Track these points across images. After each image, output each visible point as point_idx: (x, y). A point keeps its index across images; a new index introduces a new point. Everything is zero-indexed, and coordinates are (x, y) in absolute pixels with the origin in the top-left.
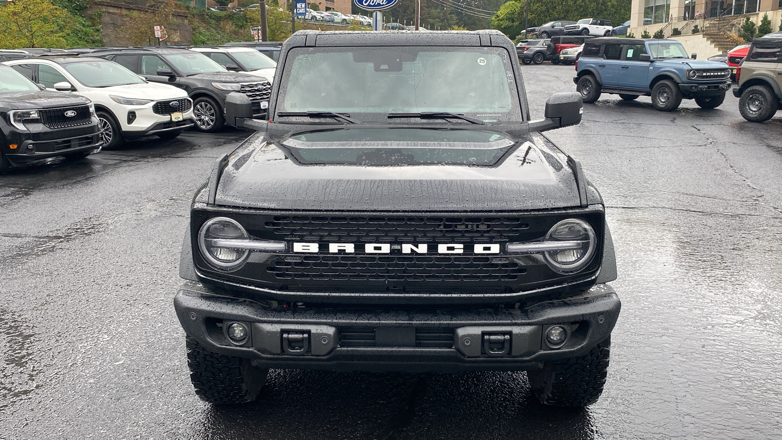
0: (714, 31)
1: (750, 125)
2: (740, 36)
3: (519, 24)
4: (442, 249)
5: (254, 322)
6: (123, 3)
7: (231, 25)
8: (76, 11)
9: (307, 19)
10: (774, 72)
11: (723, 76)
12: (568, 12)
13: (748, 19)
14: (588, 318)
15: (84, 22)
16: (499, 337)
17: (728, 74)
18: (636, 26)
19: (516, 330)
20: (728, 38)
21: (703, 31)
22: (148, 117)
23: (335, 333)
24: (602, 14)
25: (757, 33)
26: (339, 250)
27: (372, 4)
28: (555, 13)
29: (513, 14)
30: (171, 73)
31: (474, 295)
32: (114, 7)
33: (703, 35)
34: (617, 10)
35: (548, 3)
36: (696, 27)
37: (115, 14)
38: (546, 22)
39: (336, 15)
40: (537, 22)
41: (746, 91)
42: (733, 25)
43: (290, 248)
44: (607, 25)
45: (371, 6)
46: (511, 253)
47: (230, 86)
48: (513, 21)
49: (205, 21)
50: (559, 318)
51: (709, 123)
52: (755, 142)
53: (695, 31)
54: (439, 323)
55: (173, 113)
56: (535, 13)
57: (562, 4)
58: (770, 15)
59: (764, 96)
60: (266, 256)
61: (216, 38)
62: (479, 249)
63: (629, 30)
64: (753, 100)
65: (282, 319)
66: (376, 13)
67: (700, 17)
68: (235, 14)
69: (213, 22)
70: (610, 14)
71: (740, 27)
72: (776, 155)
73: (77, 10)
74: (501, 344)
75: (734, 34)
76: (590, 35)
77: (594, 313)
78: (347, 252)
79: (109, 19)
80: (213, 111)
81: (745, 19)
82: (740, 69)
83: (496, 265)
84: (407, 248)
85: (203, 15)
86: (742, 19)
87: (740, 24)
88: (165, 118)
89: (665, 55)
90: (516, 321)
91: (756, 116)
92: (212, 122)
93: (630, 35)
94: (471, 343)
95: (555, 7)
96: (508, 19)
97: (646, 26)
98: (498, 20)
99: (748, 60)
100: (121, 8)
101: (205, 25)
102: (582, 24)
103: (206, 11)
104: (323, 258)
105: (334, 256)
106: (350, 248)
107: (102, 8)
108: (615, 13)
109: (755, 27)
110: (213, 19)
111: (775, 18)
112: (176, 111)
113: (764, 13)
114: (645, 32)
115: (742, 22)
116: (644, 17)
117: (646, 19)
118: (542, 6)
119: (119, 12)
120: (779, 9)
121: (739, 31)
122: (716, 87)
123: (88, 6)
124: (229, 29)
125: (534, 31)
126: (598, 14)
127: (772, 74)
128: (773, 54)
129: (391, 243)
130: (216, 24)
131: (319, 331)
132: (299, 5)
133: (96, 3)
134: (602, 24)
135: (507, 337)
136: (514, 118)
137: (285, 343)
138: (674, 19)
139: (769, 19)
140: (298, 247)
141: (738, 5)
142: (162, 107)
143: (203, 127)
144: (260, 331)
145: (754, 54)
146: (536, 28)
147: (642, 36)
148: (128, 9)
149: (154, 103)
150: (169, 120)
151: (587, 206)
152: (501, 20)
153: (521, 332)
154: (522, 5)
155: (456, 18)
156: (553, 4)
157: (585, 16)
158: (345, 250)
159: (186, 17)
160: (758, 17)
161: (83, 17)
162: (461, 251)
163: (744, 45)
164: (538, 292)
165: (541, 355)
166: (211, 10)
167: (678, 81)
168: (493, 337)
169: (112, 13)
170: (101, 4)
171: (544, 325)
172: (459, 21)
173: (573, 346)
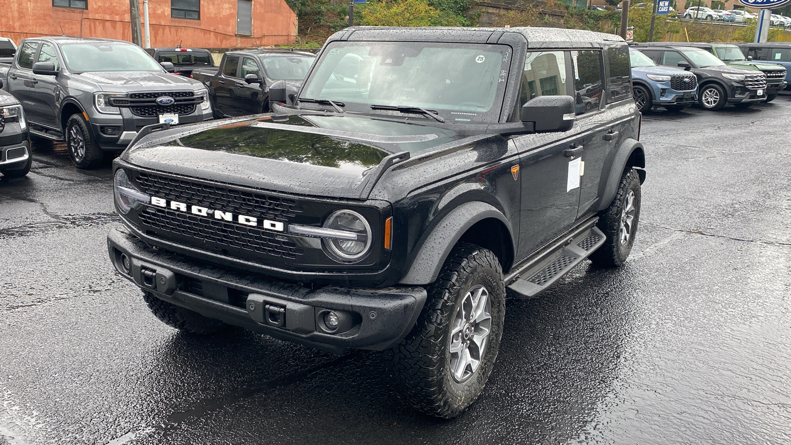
4: (242, 219)
6: (503, 4)
7: (610, 25)
8: (460, 12)
9: (700, 19)
14: (357, 310)
15: (464, 22)
16: (276, 309)
19: (290, 305)
23: (171, 278)
26: (177, 208)
27: (760, 1)
32: (494, 7)
37: (493, 14)
43: (150, 200)
45: (758, 3)
46: (292, 233)
49: (583, 21)
54: (236, 286)
60: (138, 204)
62: (267, 224)
65: (144, 258)
66: (763, 12)
69: (592, 21)
73: (460, 10)
74: (273, 315)
77: (365, 307)
78: (181, 210)
79: (487, 19)
83: (279, 242)
84: (218, 214)
85: (582, 14)
90: (292, 297)
94: (255, 308)
100: (500, 8)
101: (581, 25)
103: (587, 10)
104: (168, 213)
105: (174, 212)
106: (183, 207)
107: (483, 8)
110: (592, 18)
119: (498, 12)
123: (470, 7)
124: (608, 29)
130: (594, 24)
131: (161, 273)
132: (661, 4)
133: (477, 4)
135: (282, 310)
136: (490, 119)
137: (143, 278)
140: (154, 201)
148: (506, 9)
151: (364, 200)
153: (293, 308)
158: (180, 208)
159: (563, 16)
161: (464, 17)
162: (255, 224)
164: (316, 275)
165: (316, 335)
166: (598, 10)
168: (272, 308)
169: (491, 13)
170: (482, 4)
171: (316, 307)
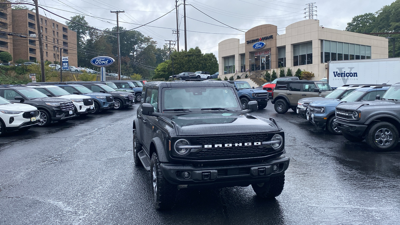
0: (254, 77)
1: (280, 115)
2: (265, 79)
3: (168, 73)
4: (246, 144)
5: (193, 171)
7: (14, 73)
10: (286, 94)
11: (266, 96)
12: (190, 68)
13: (267, 72)
14: (283, 163)
17: (268, 95)
18: (221, 75)
19: (266, 167)
20: (260, 80)
21: (250, 77)
22: (20, 120)
23: (217, 172)
24: (204, 69)
25: (271, 77)
26: (218, 146)
27: (100, 63)
28: (184, 69)
29: (165, 68)
30: (22, 98)
31: (255, 158)
33: (250, 79)
34: (211, 67)
35: (181, 64)
36: (247, 75)
38: (181, 73)
39: (72, 68)
40: (176, 72)
41: (277, 101)
42: (261, 74)
43: (203, 147)
44: (208, 74)
45: (99, 64)
46: (263, 145)
47: (55, 104)
48: (165, 72)
50: (277, 163)
51: (265, 115)
52: (284, 121)
53: (246, 77)
55: (32, 117)
56: (175, 68)
57: (187, 65)
58: (276, 70)
59: (283, 103)
60: (196, 150)
61: (6, 80)
62: (255, 144)
63: (218, 77)
64: (279, 105)
65: (202, 169)
66: (102, 68)
67: (248, 71)
68: (16, 67)
69: (4, 71)
70: (208, 69)
71: (264, 75)
72: (294, 125)
74: (262, 172)
75: (262, 78)
76: (201, 79)
77: (285, 161)
78: (220, 147)
80: (45, 116)
81: (266, 72)
82: (273, 93)
83: (260, 148)
84: (236, 145)
86: (265, 72)
87: (264, 74)
88: (28, 120)
89: (242, 88)
90: (266, 164)
91: (281, 111)
92: (45, 122)
93: (219, 79)
95: (184, 66)
96: (163, 71)
97: (225, 75)
98: (158, 71)
99: (276, 89)
102: (197, 74)
104: (214, 149)
105: (216, 149)
106: (221, 146)
108: (210, 69)
109: (270, 75)
110: (3, 70)
111: (277, 71)
112: (33, 117)
113: (273, 69)
114: (226, 77)
115: (265, 73)
116: (224, 71)
117: (225, 72)
118: (178, 65)
120: (279, 68)
121: (264, 77)
122: (264, 100)
124: (13, 75)
125: (176, 76)
126: (203, 69)
127: (285, 94)
128: (285, 87)
129: (232, 143)
130: (5, 73)
131: (213, 172)
134: (206, 74)
135: (264, 169)
136: (239, 109)
137: (203, 176)
138: (238, 72)
139: (275, 72)
140: (206, 146)
141: (262, 66)
142: (27, 115)
143: (40, 124)
144: (196, 173)
145: (278, 87)
146: (177, 75)
147: (224, 79)
149: (23, 113)
150: (30, 121)
151: (280, 131)
152: (159, 71)
153: (268, 167)
154: (169, 65)
155: (133, 70)
156: (183, 64)
157: (198, 70)
158: (219, 146)
160: (271, 71)
162: (251, 145)
163: (268, 83)
165: (273, 174)
167: (250, 98)
168: (261, 169)
171: (273, 165)
172: (134, 71)
173: (280, 171)
